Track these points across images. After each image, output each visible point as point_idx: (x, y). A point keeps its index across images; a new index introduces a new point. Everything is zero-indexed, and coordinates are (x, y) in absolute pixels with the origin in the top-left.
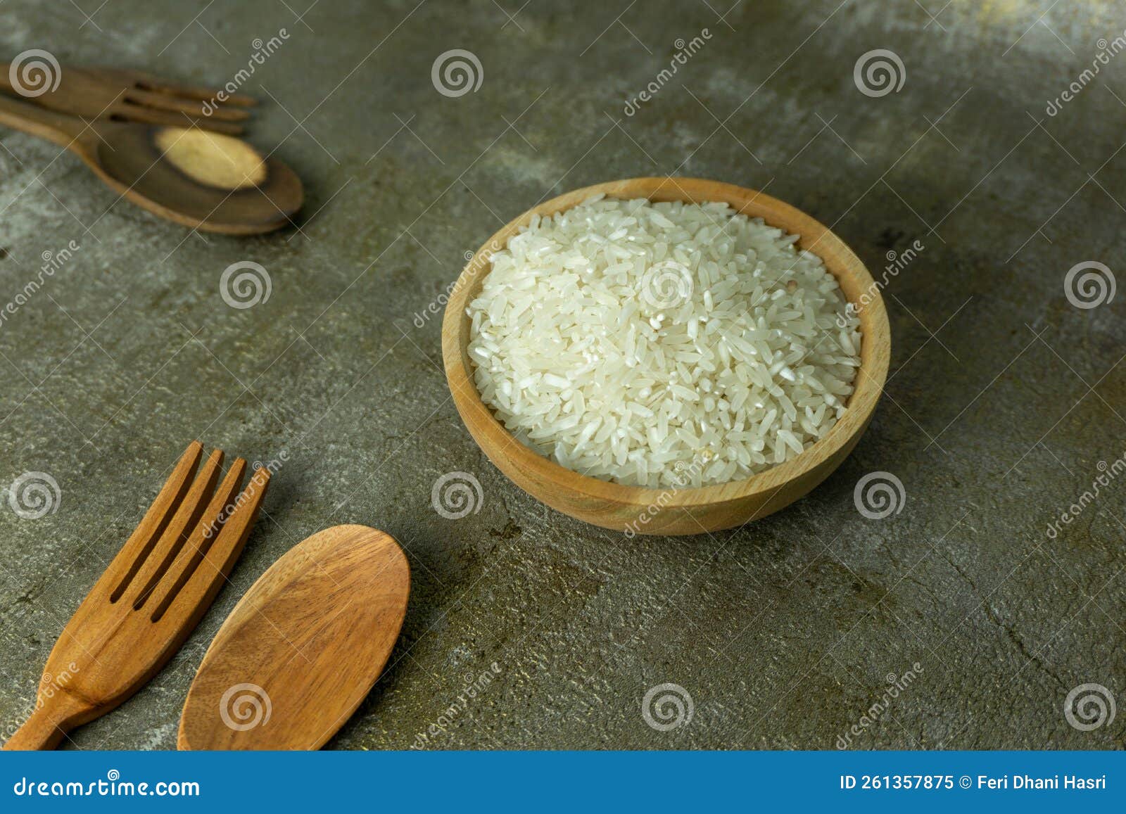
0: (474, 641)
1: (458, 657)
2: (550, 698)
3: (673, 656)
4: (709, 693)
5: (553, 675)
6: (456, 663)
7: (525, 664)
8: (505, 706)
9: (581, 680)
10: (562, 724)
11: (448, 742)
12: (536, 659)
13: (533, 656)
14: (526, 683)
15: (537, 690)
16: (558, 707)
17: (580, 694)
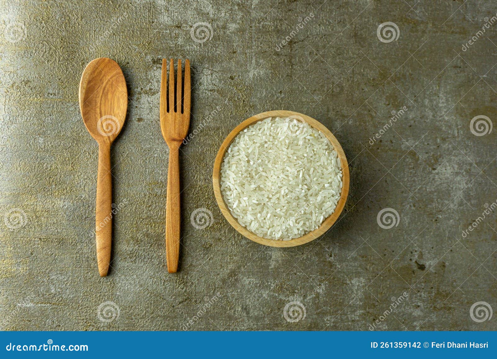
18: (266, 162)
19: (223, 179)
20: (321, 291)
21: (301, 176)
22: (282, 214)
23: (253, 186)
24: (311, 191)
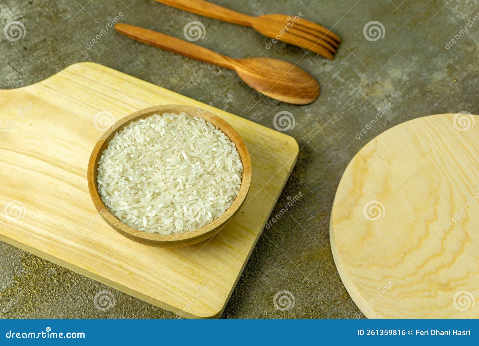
0: (58, 269)
1: (51, 272)
2: (73, 295)
3: (117, 296)
4: (122, 312)
5: (77, 288)
6: (50, 274)
7: (70, 282)
8: (58, 293)
9: (85, 293)
10: (72, 305)
11: (35, 298)
12: (75, 281)
13: (75, 280)
14: (68, 288)
15: (70, 291)
16: (74, 299)
17: (83, 298)
18: (145, 169)
19: (113, 209)
20: (230, 100)
21: (185, 156)
22: (196, 197)
23: (149, 196)
24: (206, 163)
